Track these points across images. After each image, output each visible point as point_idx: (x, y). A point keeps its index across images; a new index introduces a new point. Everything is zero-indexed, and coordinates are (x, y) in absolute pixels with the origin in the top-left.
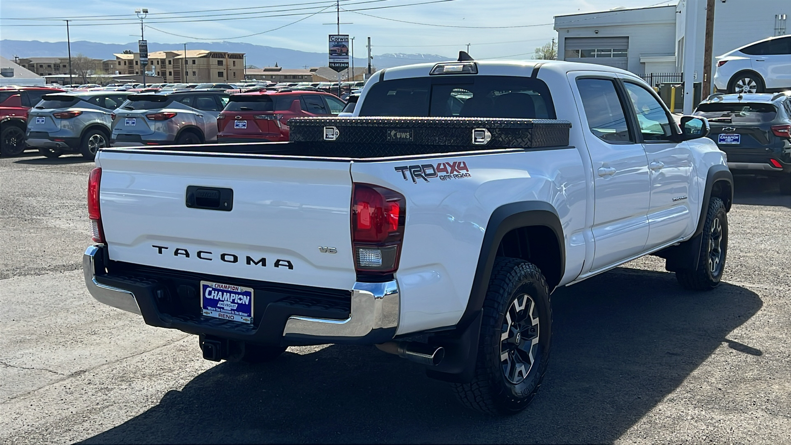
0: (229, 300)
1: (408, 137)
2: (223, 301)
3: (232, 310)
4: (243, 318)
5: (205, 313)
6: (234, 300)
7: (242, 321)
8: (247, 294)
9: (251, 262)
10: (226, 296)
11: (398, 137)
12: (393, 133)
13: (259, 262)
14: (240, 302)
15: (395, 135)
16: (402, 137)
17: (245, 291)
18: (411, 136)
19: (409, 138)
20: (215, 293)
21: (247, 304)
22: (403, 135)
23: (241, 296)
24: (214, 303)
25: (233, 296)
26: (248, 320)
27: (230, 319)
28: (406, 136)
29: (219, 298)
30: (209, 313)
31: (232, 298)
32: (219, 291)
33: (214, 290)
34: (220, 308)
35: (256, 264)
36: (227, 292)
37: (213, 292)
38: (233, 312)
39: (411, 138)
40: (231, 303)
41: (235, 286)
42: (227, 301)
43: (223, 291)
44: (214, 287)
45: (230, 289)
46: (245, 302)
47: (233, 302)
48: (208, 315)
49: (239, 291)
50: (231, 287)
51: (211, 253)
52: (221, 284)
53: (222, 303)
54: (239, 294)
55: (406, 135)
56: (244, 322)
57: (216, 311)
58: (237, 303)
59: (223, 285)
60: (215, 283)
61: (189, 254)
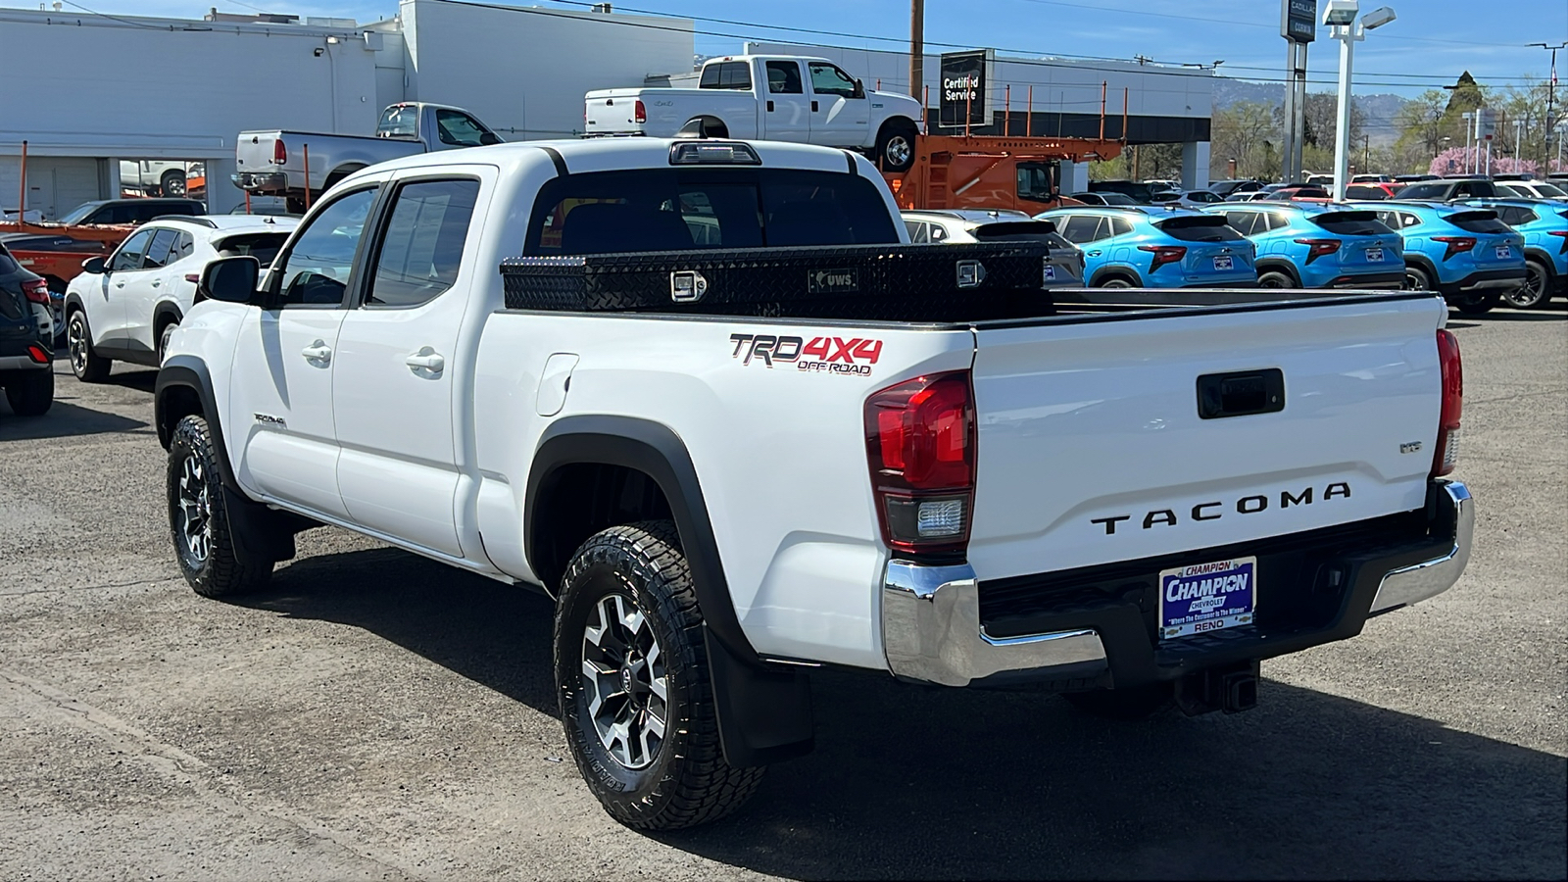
0: (1210, 593)
1: (849, 283)
2: (1199, 598)
3: (1215, 609)
4: (1239, 617)
5: (1168, 633)
6: (1219, 590)
7: (1238, 623)
8: (1246, 569)
9: (1289, 501)
10: (1206, 585)
11: (831, 284)
12: (820, 276)
13: (1300, 498)
14: (1230, 589)
15: (825, 280)
16: (838, 284)
17: (1243, 565)
18: (853, 280)
19: (851, 285)
20: (1184, 587)
21: (1243, 588)
22: (840, 280)
23: (1233, 578)
24: (1180, 609)
25: (1218, 583)
26: (1248, 618)
27: (1217, 628)
28: (845, 281)
29: (1193, 595)
30: (1177, 631)
31: (1216, 586)
32: (1190, 580)
33: (1183, 581)
34: (1193, 614)
35: (1296, 502)
36: (1206, 577)
37: (1181, 586)
38: (1217, 613)
39: (854, 285)
40: (1215, 596)
41: (1224, 562)
42: (1207, 595)
43: (1198, 579)
44: (1185, 576)
45: (1214, 571)
46: (1240, 587)
47: (1219, 593)
48: (1176, 635)
49: (1231, 568)
50: (1214, 567)
51: (1219, 504)
52: (1198, 566)
53: (1197, 602)
54: (1228, 574)
55: (843, 280)
56: (1242, 623)
57: (1185, 622)
58: (1226, 593)
59: (1203, 566)
60: (1186, 568)
61: (1175, 519)
